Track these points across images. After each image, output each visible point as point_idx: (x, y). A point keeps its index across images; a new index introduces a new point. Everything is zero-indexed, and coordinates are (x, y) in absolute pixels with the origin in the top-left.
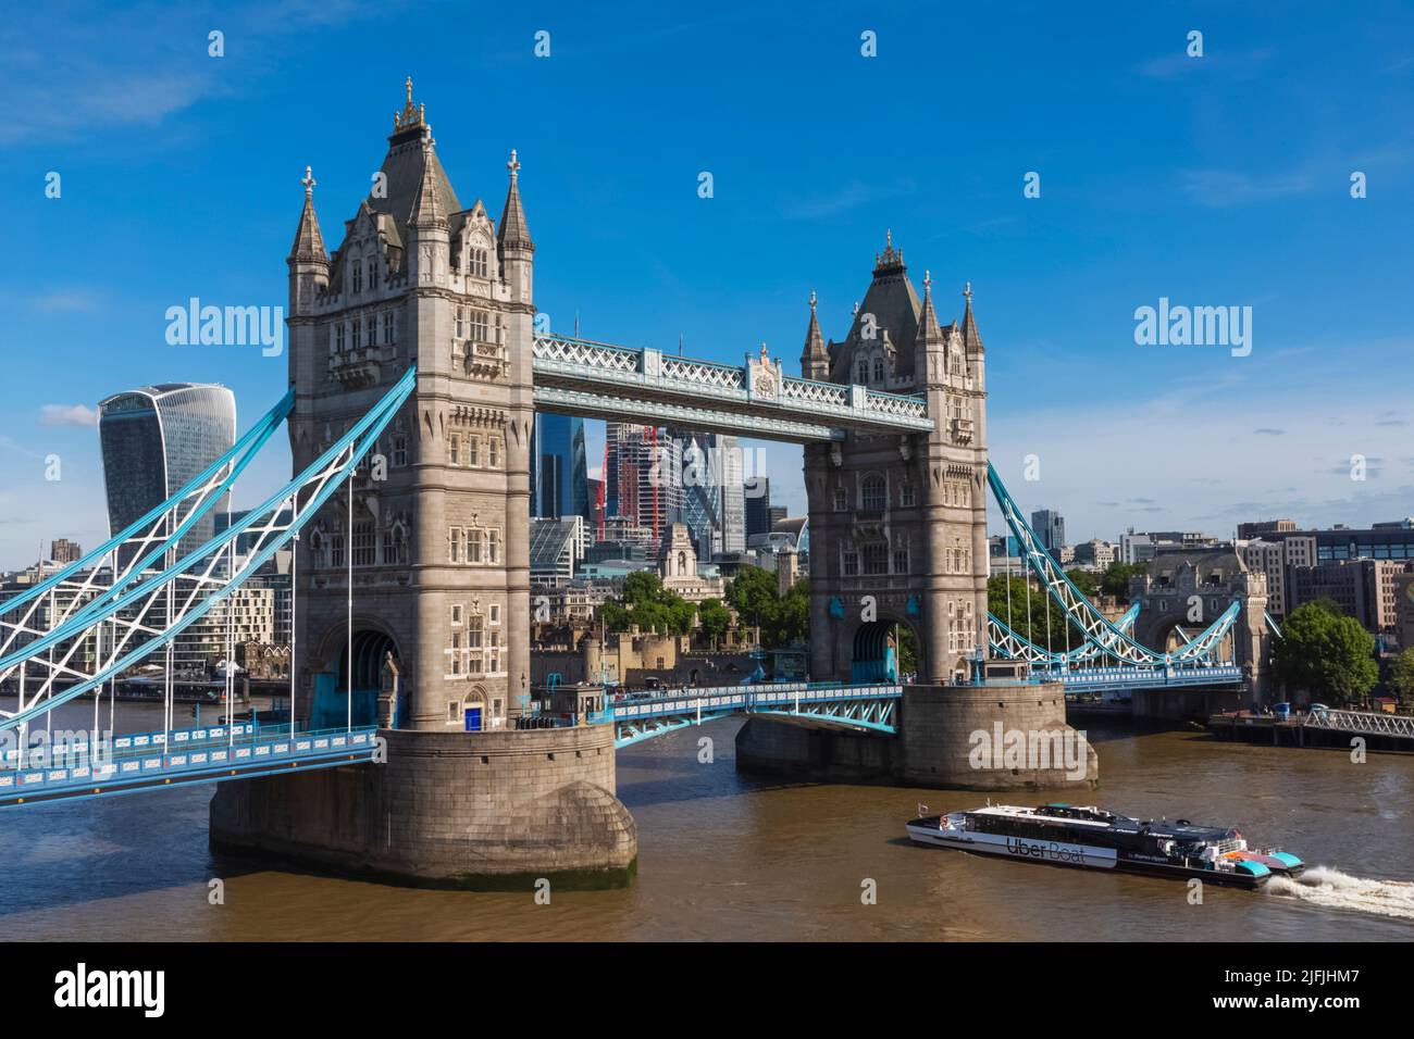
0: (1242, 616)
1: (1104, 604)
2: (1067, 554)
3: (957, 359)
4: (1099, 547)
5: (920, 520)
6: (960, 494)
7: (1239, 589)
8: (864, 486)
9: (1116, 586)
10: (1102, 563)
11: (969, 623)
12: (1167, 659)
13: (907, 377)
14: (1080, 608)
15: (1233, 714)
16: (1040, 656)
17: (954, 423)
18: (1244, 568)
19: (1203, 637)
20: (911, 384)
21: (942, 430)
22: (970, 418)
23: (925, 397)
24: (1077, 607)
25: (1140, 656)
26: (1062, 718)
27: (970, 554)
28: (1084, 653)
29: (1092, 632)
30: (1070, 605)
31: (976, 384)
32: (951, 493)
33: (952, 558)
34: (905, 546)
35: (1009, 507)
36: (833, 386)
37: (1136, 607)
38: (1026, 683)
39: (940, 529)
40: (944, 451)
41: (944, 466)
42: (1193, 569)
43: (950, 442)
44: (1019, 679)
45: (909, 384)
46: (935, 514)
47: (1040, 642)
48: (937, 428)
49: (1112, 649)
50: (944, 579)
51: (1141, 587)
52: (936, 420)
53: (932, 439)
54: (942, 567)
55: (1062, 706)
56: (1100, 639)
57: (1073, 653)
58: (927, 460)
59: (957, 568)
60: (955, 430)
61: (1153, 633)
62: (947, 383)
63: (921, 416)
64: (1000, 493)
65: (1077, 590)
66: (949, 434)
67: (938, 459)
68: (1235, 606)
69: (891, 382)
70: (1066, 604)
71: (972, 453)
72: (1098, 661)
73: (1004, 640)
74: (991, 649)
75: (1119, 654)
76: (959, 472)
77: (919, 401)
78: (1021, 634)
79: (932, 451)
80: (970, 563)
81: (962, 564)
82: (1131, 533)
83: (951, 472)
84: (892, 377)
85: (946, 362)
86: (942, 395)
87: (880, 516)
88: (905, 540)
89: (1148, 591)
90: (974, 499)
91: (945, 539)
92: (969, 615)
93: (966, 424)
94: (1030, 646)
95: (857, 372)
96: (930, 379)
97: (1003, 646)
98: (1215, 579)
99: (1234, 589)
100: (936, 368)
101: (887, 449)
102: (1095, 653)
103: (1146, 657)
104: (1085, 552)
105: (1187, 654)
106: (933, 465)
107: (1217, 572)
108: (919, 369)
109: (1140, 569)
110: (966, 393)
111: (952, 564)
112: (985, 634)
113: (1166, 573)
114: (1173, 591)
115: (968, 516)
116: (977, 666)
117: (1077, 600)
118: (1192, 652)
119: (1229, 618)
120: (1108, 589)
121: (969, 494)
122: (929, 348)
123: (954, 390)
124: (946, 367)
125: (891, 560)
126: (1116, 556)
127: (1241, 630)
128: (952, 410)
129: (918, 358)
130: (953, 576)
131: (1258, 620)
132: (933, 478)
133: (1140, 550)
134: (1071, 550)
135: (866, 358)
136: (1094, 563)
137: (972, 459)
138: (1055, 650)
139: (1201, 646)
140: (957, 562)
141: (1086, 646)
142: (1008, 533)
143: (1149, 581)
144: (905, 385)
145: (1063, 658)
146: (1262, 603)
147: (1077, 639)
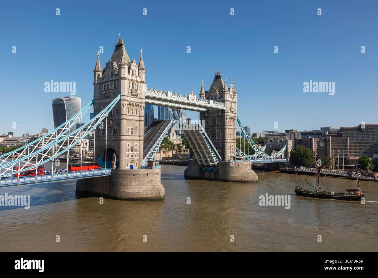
0: (287, 149)
1: (258, 145)
2: (251, 135)
3: (231, 95)
4: (257, 134)
5: (223, 128)
6: (231, 123)
7: (286, 143)
8: (212, 121)
9: (261, 142)
10: (258, 137)
11: (232, 149)
12: (272, 157)
13: (221, 99)
14: (255, 146)
15: (284, 168)
16: (246, 156)
17: (230, 108)
18: (287, 139)
19: (279, 152)
20: (222, 100)
21: (228, 110)
22: (234, 107)
23: (225, 103)
24: (254, 146)
25: (266, 156)
26: (251, 168)
27: (233, 135)
28: (255, 155)
29: (257, 151)
30: (253, 146)
31: (235, 100)
32: (229, 122)
33: (229, 136)
34: (220, 133)
35: (241, 125)
36: (206, 100)
37: (266, 146)
38: (244, 161)
39: (227, 130)
40: (228, 114)
41: (228, 117)
42: (277, 139)
43: (229, 112)
44: (242, 160)
45: (221, 100)
46: (226, 127)
47: (246, 153)
48: (227, 109)
49: (261, 154)
50: (228, 140)
51: (266, 142)
52: (227, 107)
53: (226, 111)
54: (227, 137)
55: (251, 166)
56: (258, 152)
57: (253, 155)
58: (225, 116)
59: (230, 138)
60: (231, 110)
61: (269, 152)
62: (229, 100)
63: (224, 107)
64: (239, 123)
65: (254, 143)
66: (229, 110)
67: (227, 115)
68: (285, 147)
69: (218, 100)
70: (252, 145)
71: (234, 114)
72: (258, 157)
73: (239, 152)
74: (237, 154)
75: (262, 156)
76: (231, 118)
77: (223, 103)
78: (242, 151)
79: (226, 114)
80: (233, 137)
81: (231, 137)
82: (264, 131)
83: (230, 118)
84: (218, 98)
85: (229, 96)
86: (228, 102)
87: (215, 127)
88: (220, 132)
89: (268, 143)
90: (234, 124)
91: (228, 132)
92: (232, 147)
93: (233, 108)
94: (245, 154)
95: (211, 97)
96: (226, 99)
97: (239, 154)
98: (281, 141)
99: (285, 143)
100: (227, 97)
101: (217, 113)
102: (257, 155)
103: (267, 156)
104: (255, 135)
105: (276, 156)
106: (226, 117)
107: (282, 139)
108: (223, 97)
109: (266, 138)
110: (233, 102)
111: (229, 137)
112: (236, 151)
113: (272, 140)
114: (273, 143)
115: (233, 127)
116: (234, 158)
117: (254, 145)
118: (277, 156)
119: (284, 149)
120: (259, 143)
121: (233, 123)
122: (226, 93)
123: (231, 101)
124: (229, 97)
125: (217, 136)
126: (261, 136)
127: (286, 151)
128: (230, 105)
129: (224, 95)
130: (229, 139)
131: (290, 149)
132: (226, 119)
133: (266, 135)
134: (252, 134)
135: (213, 94)
136: (256, 137)
137: (234, 116)
138: (249, 155)
139: (278, 154)
140: (230, 136)
141: (256, 154)
142: (241, 130)
143: (268, 141)
144: (220, 100)
145: (251, 156)
146: (291, 146)
147: (254, 153)
